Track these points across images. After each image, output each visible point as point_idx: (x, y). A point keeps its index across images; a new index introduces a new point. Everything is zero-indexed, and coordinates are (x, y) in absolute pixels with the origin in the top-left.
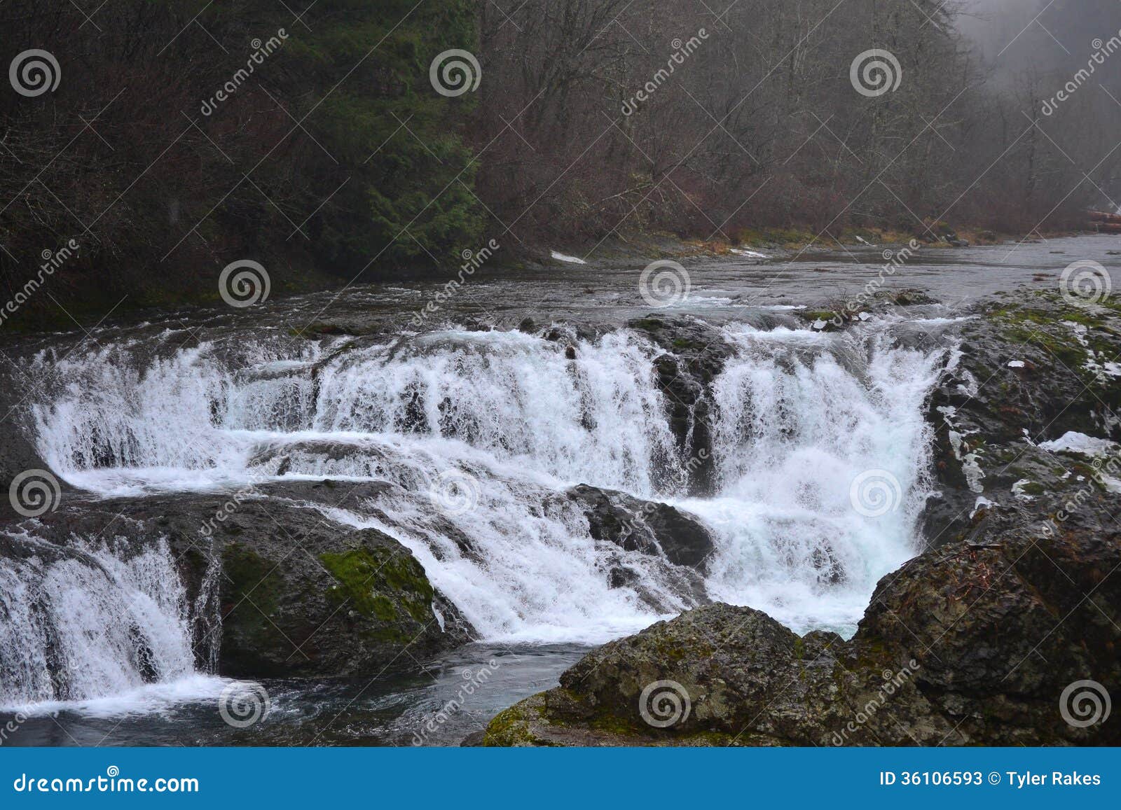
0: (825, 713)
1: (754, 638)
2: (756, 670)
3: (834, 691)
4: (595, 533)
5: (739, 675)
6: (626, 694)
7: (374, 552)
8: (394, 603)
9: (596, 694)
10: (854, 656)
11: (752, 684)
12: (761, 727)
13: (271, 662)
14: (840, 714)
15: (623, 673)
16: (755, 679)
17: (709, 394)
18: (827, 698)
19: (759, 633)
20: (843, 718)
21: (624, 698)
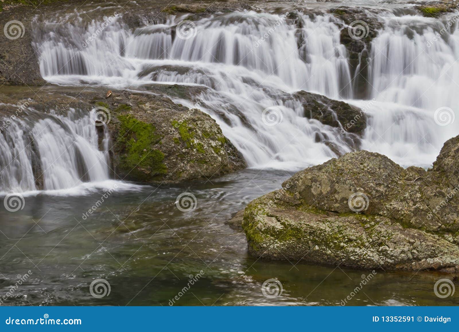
0: (414, 207)
1: (380, 168)
2: (380, 185)
3: (419, 197)
4: (307, 115)
5: (371, 186)
6: (315, 193)
7: (197, 120)
8: (206, 147)
9: (299, 193)
10: (430, 180)
11: (377, 191)
12: (381, 213)
13: (144, 173)
14: (421, 208)
15: (314, 183)
16: (379, 189)
17: (369, 47)
18: (415, 200)
19: (382, 166)
20: (422, 210)
21: (314, 196)
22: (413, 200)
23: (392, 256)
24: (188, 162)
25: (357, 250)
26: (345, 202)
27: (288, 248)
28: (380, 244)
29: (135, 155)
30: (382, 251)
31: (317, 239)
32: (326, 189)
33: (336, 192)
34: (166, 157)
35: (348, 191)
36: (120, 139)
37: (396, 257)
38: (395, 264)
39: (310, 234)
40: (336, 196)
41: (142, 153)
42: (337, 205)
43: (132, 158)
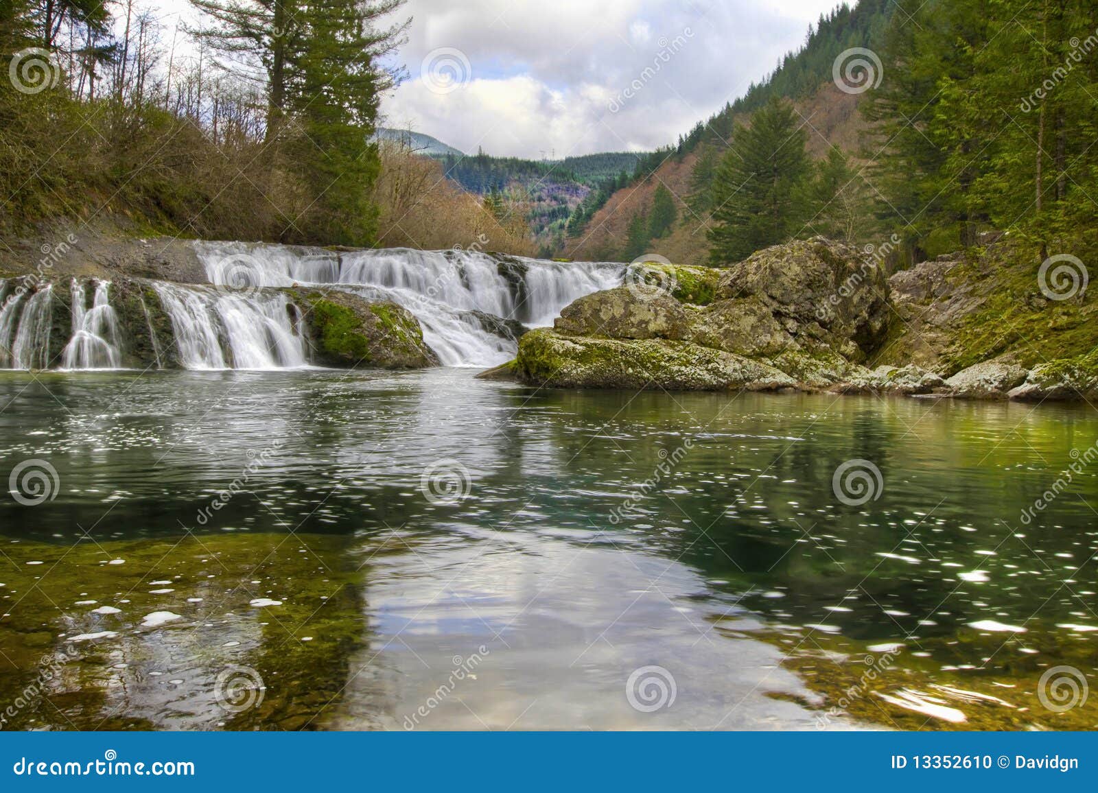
6: (605, 318)
9: (585, 320)
20: (733, 331)
21: (603, 321)
22: (716, 323)
23: (725, 374)
24: (392, 349)
25: (683, 368)
26: (644, 326)
27: (595, 372)
28: (708, 362)
29: (333, 340)
30: (712, 369)
31: (630, 359)
32: (618, 311)
33: (631, 314)
34: (369, 342)
35: (646, 312)
36: (315, 323)
37: (729, 375)
38: (728, 385)
39: (622, 353)
40: (632, 319)
41: (342, 337)
42: (634, 330)
43: (331, 343)
